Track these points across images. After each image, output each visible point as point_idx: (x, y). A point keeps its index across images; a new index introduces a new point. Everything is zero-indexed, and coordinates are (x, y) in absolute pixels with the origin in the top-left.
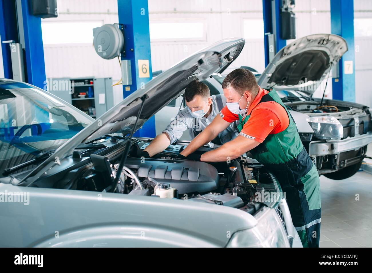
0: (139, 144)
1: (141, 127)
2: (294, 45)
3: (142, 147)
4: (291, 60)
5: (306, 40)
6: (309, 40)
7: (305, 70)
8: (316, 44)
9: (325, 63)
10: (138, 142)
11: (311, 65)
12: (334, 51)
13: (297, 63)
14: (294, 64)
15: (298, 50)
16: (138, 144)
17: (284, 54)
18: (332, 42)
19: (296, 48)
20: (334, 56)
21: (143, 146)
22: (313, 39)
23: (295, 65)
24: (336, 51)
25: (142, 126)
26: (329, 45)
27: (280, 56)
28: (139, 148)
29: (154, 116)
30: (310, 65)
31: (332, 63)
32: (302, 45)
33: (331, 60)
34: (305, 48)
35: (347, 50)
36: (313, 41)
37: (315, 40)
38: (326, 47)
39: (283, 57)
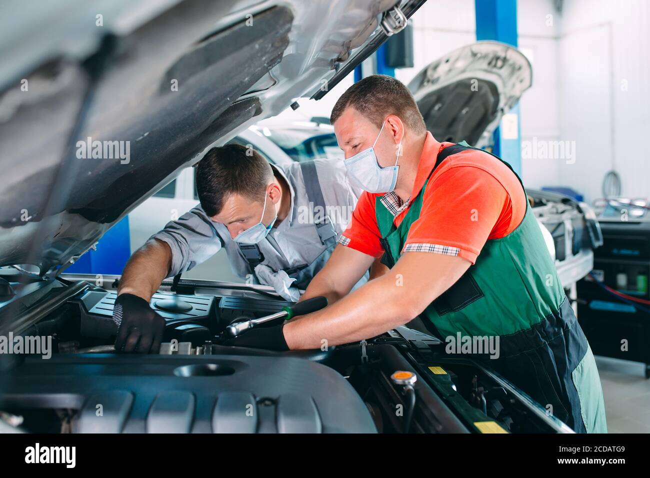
0: (86, 299)
1: (94, 246)
2: (447, 61)
3: (96, 306)
4: (434, 98)
5: (470, 54)
6: (474, 55)
7: (454, 120)
8: (484, 65)
9: (490, 111)
10: (83, 293)
11: (467, 112)
12: (510, 84)
13: (442, 106)
14: (436, 108)
15: (452, 74)
16: (82, 298)
17: (426, 80)
18: (511, 65)
19: (450, 70)
20: (508, 95)
21: (99, 305)
22: (481, 54)
23: (440, 109)
24: (514, 85)
25: (97, 243)
26: (505, 72)
27: (417, 84)
28: (87, 311)
29: (127, 216)
30: (464, 112)
31: (502, 110)
32: (460, 64)
33: (501, 104)
34: (463, 71)
35: (530, 86)
36: (480, 58)
37: (485, 56)
38: (499, 76)
39: (424, 86)
